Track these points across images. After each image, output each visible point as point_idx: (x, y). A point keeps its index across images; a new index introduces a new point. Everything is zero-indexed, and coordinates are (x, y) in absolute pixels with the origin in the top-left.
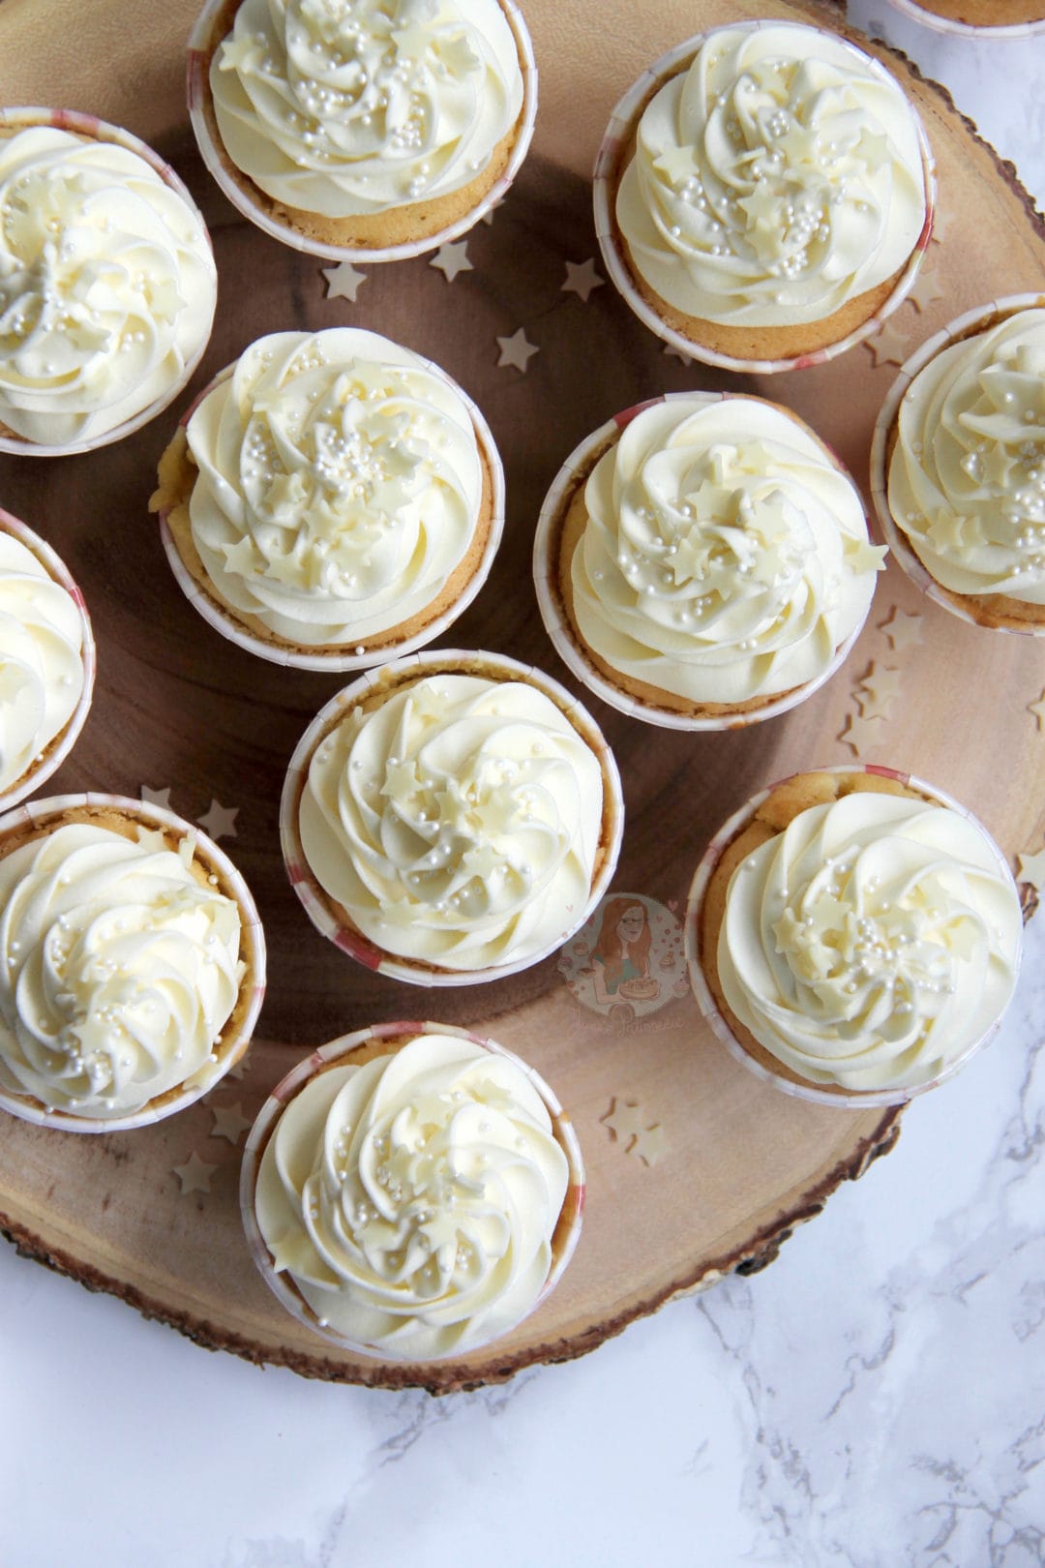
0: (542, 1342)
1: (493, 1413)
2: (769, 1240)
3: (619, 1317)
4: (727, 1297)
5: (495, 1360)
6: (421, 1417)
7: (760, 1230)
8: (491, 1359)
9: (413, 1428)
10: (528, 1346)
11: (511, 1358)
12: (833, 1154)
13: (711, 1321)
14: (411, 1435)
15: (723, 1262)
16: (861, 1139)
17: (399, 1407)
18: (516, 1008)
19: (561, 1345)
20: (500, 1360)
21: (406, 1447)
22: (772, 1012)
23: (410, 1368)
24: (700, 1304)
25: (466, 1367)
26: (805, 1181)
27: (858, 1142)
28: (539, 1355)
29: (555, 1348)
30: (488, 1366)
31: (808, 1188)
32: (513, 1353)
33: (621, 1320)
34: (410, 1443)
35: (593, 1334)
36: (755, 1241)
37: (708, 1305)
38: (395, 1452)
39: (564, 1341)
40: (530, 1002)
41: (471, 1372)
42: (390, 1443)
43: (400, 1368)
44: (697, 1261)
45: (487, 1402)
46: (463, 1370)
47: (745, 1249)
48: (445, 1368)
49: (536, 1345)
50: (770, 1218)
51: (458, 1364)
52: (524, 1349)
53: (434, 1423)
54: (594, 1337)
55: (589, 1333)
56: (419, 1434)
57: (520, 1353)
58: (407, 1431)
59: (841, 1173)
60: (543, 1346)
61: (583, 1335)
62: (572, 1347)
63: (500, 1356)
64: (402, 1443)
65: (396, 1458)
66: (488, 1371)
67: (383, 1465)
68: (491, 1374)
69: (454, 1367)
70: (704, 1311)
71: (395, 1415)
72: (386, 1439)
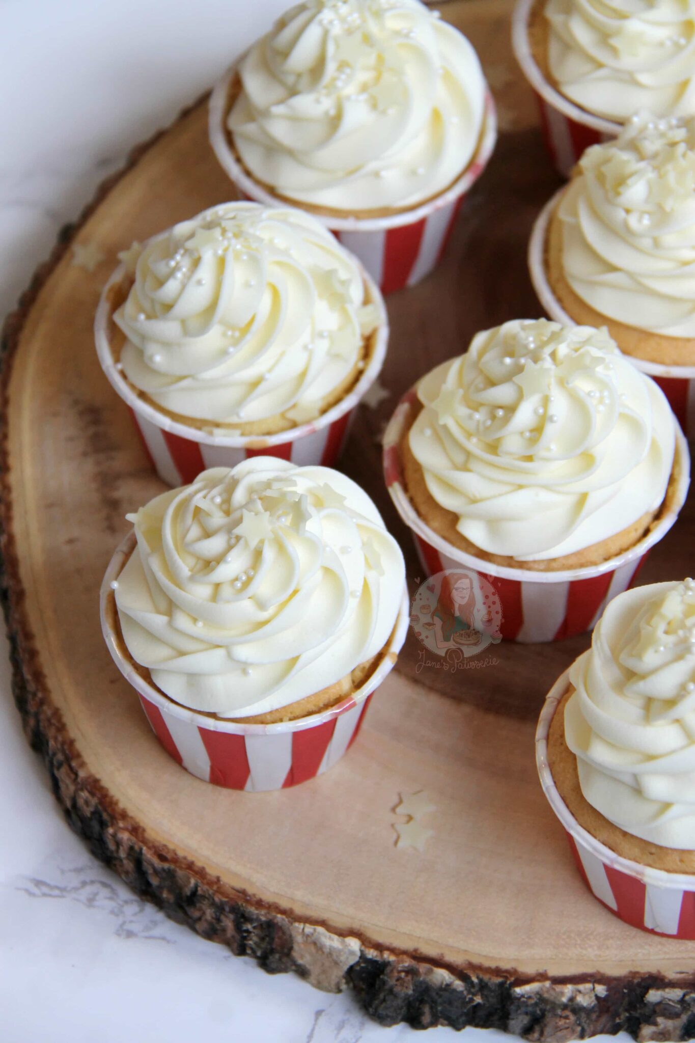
0: (206, 866)
1: (118, 934)
2: (414, 963)
3: (268, 903)
4: (341, 1027)
5: (165, 846)
6: (76, 889)
7: (416, 950)
8: (165, 843)
9: (63, 889)
10: (194, 859)
11: (176, 854)
12: (517, 960)
13: (313, 1030)
14: (57, 892)
15: (370, 942)
16: (546, 971)
17: (70, 871)
18: (431, 689)
19: (216, 880)
20: (168, 849)
21: (45, 895)
22: (599, 645)
23: (112, 797)
24: (319, 1013)
25: (144, 830)
26: (479, 955)
27: (541, 971)
28: (193, 871)
29: (208, 877)
30: (157, 844)
31: (476, 960)
32: (181, 853)
33: (267, 906)
34: (50, 895)
35: (241, 894)
36: (405, 953)
37: (323, 1019)
38: (35, 890)
39: (218, 879)
40: (444, 694)
41: (143, 837)
42: (39, 883)
43: (107, 790)
44: (356, 925)
45: (124, 923)
46: (140, 830)
47: (392, 950)
48: (132, 818)
49: (199, 864)
50: (431, 951)
51: (142, 824)
52: (190, 858)
53: (78, 900)
54: (239, 897)
55: (238, 891)
56: (63, 897)
57: (185, 858)
58: (57, 888)
59: (508, 975)
60: (203, 868)
61: (233, 888)
62: (218, 888)
63: (171, 847)
64: (45, 889)
65: (31, 894)
66: (154, 847)
67: (18, 889)
68: (153, 850)
69: (136, 823)
70: (317, 1019)
71: (63, 872)
72: (40, 878)
